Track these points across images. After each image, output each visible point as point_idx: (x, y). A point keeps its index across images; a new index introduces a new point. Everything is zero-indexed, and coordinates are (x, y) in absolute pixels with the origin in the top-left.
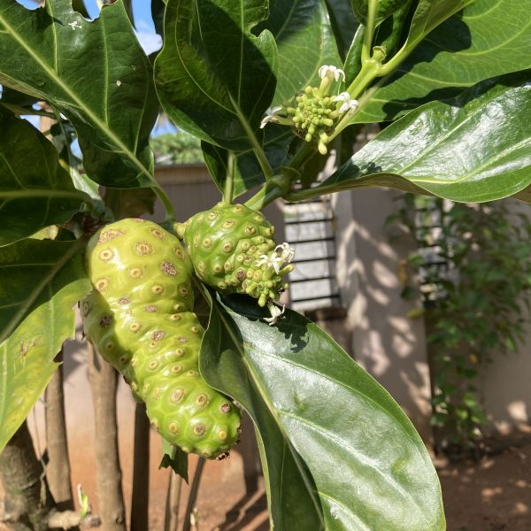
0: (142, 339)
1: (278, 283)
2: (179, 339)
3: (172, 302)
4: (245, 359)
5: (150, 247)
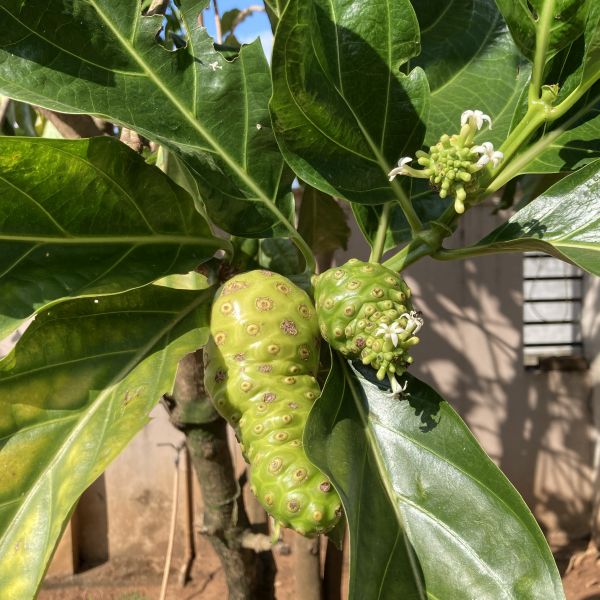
0: (253, 399)
1: (400, 356)
2: (290, 404)
3: (288, 363)
4: (367, 430)
5: (272, 303)
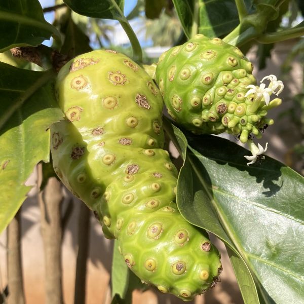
5: (124, 77)
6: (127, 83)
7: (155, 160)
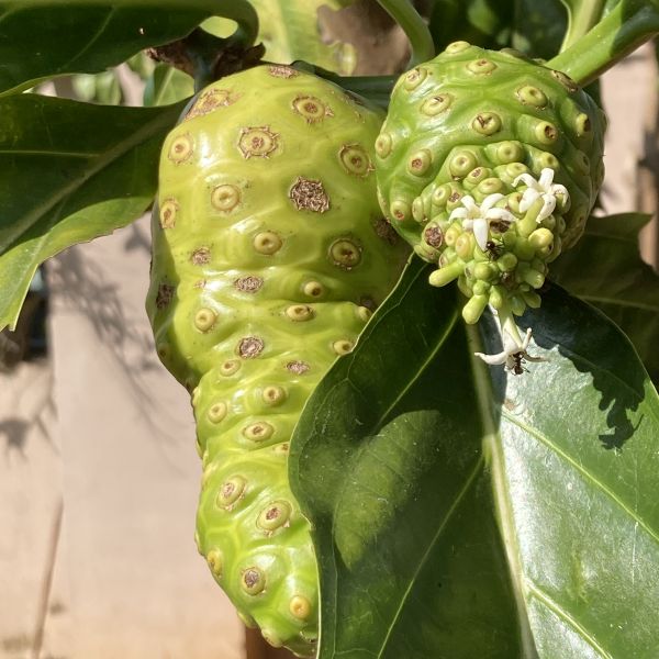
1: (512, 272)
5: (275, 138)
6: (279, 152)
7: (306, 332)
